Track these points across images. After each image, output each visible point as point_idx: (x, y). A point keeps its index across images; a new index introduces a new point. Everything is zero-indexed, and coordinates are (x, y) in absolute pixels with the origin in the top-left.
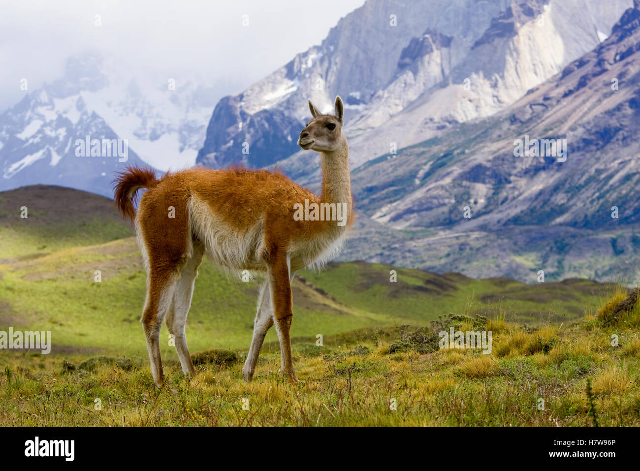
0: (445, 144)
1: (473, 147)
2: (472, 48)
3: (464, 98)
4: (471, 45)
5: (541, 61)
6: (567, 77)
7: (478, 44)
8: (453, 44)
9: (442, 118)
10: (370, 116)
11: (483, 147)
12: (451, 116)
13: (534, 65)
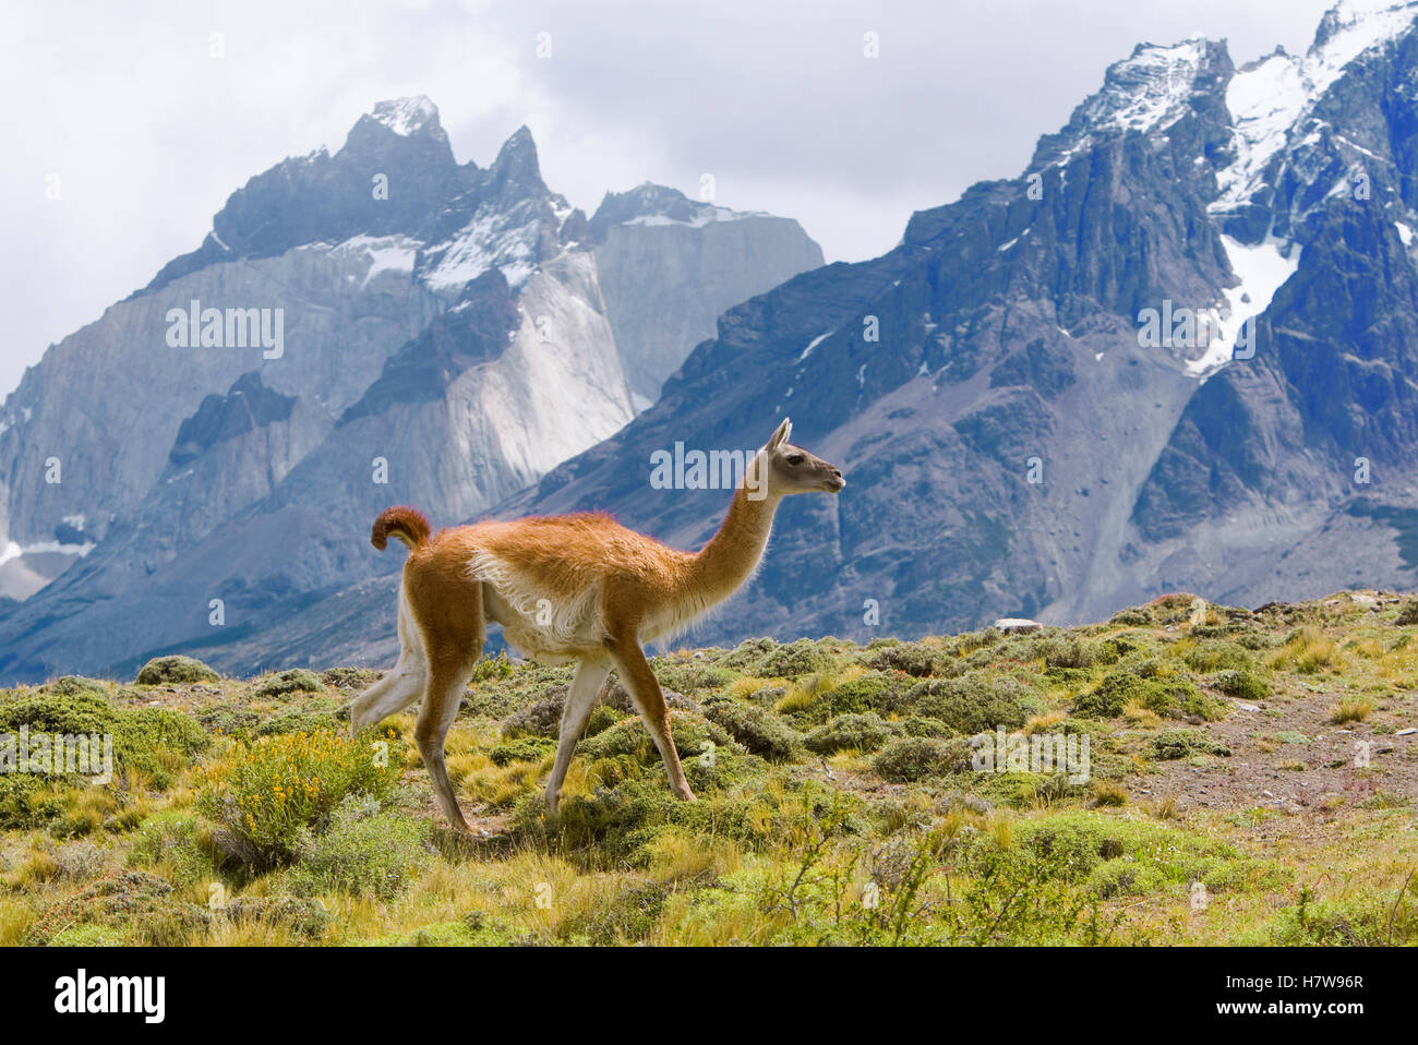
0: (264, 640)
1: (328, 650)
2: (339, 425)
3: (314, 537)
4: (337, 416)
5: (493, 459)
6: (550, 498)
7: (350, 415)
8: (295, 414)
9: (262, 581)
10: (103, 571)
11: (351, 651)
12: (281, 576)
13: (476, 466)
